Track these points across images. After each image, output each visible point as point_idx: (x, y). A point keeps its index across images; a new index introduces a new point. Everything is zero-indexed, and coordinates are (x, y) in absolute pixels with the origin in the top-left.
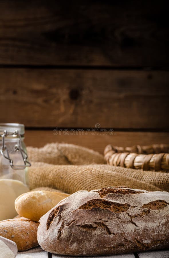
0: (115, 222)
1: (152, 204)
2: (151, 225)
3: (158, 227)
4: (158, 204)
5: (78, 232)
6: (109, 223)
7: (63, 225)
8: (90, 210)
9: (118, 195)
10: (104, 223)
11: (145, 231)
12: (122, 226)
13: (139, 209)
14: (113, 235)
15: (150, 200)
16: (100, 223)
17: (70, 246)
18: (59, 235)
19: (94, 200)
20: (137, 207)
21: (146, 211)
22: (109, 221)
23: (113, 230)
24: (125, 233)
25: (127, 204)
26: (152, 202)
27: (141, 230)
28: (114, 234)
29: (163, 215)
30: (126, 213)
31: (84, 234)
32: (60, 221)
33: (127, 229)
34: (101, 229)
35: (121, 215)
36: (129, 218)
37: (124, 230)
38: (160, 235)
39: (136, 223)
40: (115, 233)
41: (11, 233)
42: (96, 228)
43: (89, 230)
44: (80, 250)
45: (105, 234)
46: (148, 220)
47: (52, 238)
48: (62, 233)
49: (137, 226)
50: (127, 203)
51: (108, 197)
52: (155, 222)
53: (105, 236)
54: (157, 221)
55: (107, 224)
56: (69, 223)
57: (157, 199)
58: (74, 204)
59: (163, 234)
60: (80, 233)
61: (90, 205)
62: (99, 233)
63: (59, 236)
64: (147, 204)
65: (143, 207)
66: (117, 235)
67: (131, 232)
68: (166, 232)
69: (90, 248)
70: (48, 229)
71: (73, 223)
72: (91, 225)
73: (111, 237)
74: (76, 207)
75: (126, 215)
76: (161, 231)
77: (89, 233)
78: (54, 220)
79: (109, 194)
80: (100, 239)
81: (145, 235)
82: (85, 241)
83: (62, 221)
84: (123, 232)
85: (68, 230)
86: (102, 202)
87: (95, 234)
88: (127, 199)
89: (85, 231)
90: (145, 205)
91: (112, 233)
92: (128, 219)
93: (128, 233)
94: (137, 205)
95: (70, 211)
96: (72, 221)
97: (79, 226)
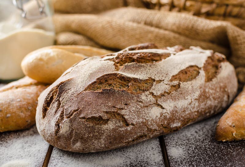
0: (134, 109)
1: (182, 72)
2: (182, 104)
3: (190, 104)
4: (189, 71)
5: (83, 127)
6: (126, 111)
7: (62, 116)
8: (99, 93)
9: (139, 66)
10: (119, 112)
11: (174, 112)
12: (144, 112)
13: (166, 84)
14: (131, 126)
15: (179, 68)
16: (114, 112)
17: (72, 145)
18: (57, 129)
19: (106, 75)
20: (163, 80)
21: (175, 86)
22: (126, 108)
23: (132, 119)
24: (147, 121)
25: (150, 78)
26: (182, 71)
27: (169, 113)
28: (133, 124)
29: (196, 87)
30: (149, 93)
31: (91, 130)
32: (58, 109)
33: (150, 115)
34: (114, 122)
35: (143, 97)
36: (154, 99)
37: (147, 117)
38: (192, 113)
39: (162, 105)
40: (135, 123)
41: (6, 111)
42: (108, 120)
43: (98, 124)
44: (87, 149)
45: (121, 127)
46: (177, 98)
47: (49, 132)
48: (60, 128)
49: (164, 108)
50: (149, 76)
51: (125, 69)
52: (186, 98)
53: (121, 129)
54: (188, 97)
55: (123, 112)
56: (69, 114)
57: (188, 65)
58: (79, 81)
59: (195, 112)
60: (85, 129)
61: (101, 83)
62: (112, 128)
63: (57, 131)
64: (176, 75)
65: (171, 81)
66: (136, 125)
67: (156, 118)
68: (199, 108)
69: (100, 147)
70: (44, 117)
71: (75, 114)
72: (100, 116)
73: (129, 129)
74: (82, 88)
75: (150, 96)
76: (194, 108)
77: (98, 129)
78: (51, 106)
79: (126, 64)
80: (113, 135)
81: (174, 118)
82: (92, 140)
83: (61, 109)
84: (146, 120)
85: (69, 124)
86: (117, 77)
87: (107, 129)
88: (151, 71)
89: (92, 126)
90: (173, 76)
91: (130, 123)
92: (152, 101)
93: (152, 120)
94: (163, 78)
95: (72, 93)
96: (75, 111)
97: (84, 118)
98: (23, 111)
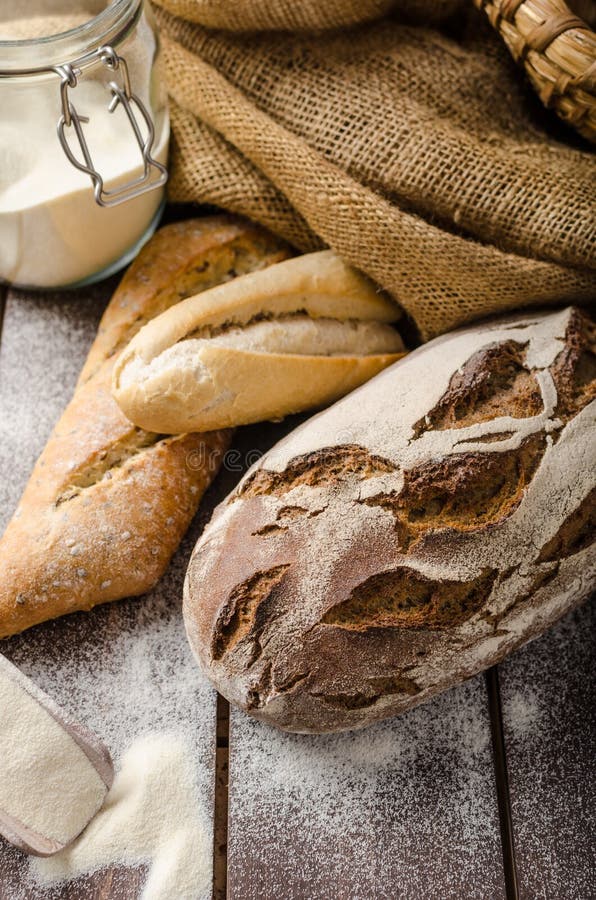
0: (439, 659)
3: (575, 594)
5: (317, 712)
6: (420, 668)
7: (265, 682)
8: (359, 632)
9: (461, 536)
10: (403, 675)
13: (525, 576)
16: (392, 679)
18: (253, 703)
20: (519, 566)
21: (547, 574)
22: (420, 664)
23: (431, 679)
25: (487, 569)
27: (520, 634)
30: (479, 616)
31: (334, 716)
32: (255, 660)
34: (390, 698)
35: (465, 629)
36: (489, 625)
37: (467, 663)
39: (507, 628)
41: (99, 575)
42: (377, 697)
48: (261, 703)
49: (509, 632)
50: (485, 564)
51: (425, 546)
55: (413, 673)
56: (285, 682)
60: (322, 716)
63: (253, 706)
65: (538, 563)
67: (487, 656)
70: (216, 657)
71: (300, 684)
72: (359, 693)
74: (315, 612)
75: (480, 622)
77: (352, 714)
79: (429, 531)
83: (262, 664)
85: (283, 703)
88: (490, 547)
89: (339, 712)
90: (545, 547)
92: (484, 631)
94: (519, 560)
95: (290, 628)
96: (299, 678)
97: (320, 695)
98: (140, 565)
